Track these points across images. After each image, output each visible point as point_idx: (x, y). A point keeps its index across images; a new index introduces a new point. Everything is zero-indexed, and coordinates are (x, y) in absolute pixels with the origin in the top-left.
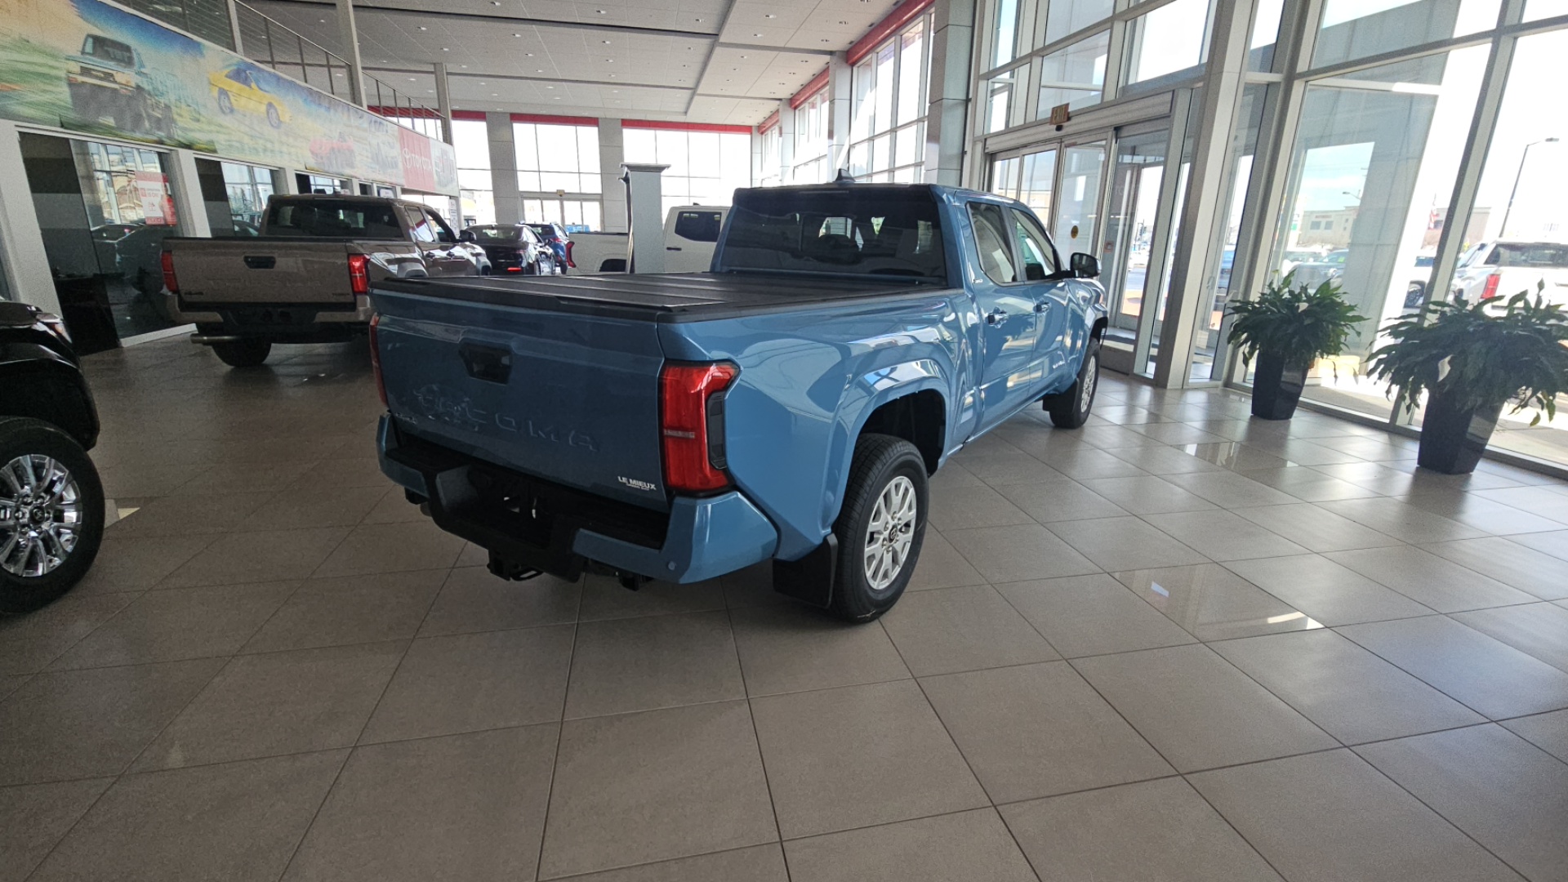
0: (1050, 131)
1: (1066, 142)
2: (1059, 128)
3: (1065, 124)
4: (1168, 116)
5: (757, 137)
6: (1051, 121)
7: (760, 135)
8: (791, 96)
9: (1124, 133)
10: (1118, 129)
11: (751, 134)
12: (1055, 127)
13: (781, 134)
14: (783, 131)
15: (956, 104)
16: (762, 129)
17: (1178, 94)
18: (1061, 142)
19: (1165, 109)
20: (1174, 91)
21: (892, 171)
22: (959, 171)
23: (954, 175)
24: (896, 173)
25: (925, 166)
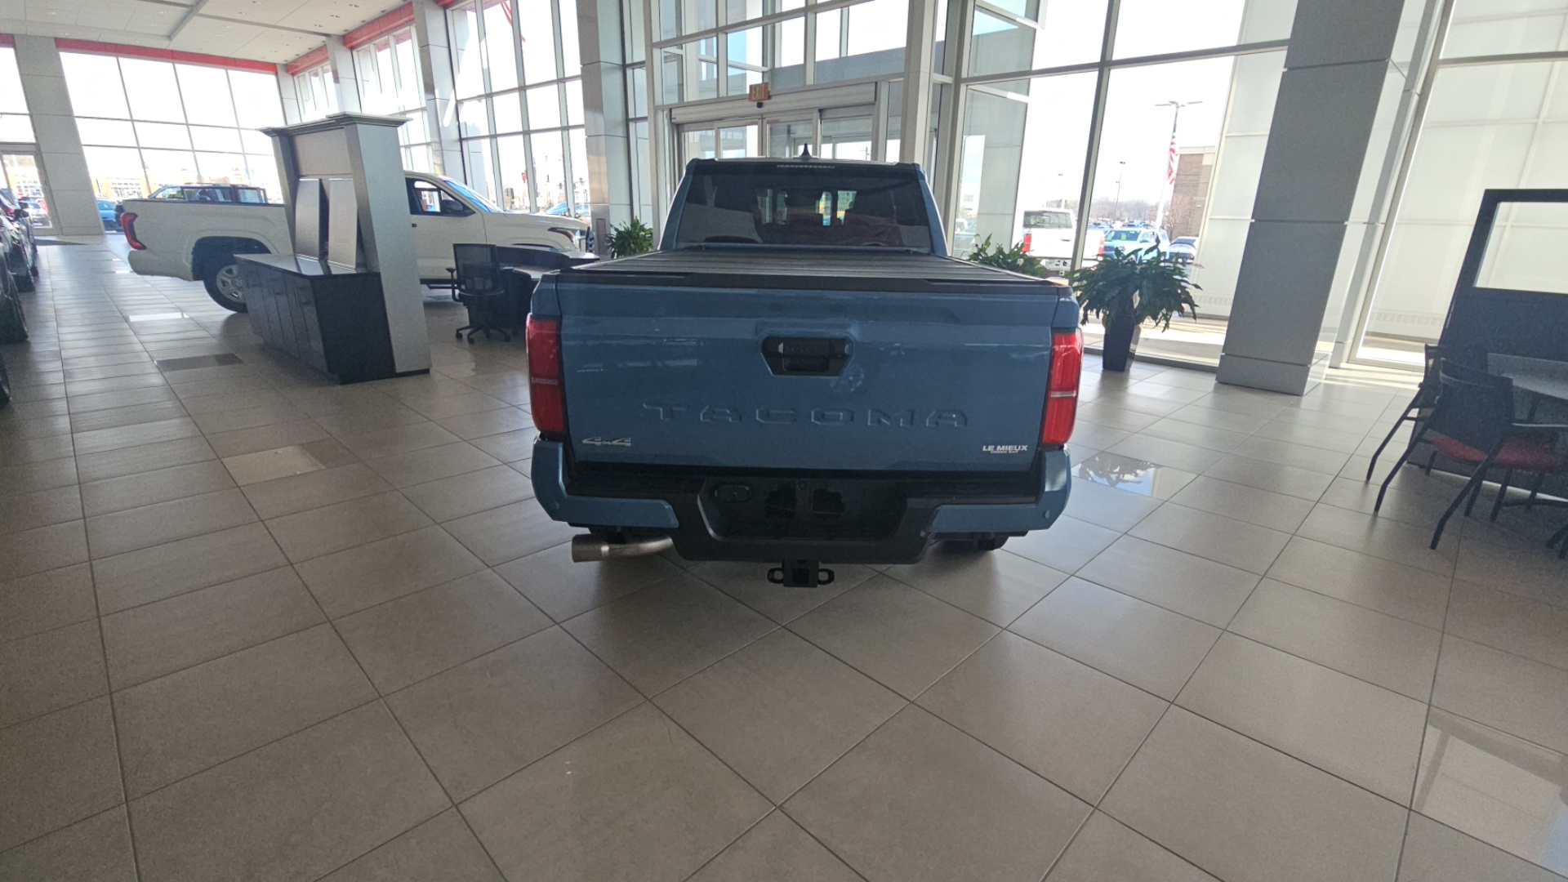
0: (752, 108)
1: (767, 119)
2: (760, 105)
3: (765, 102)
4: (874, 103)
5: (287, 80)
6: (750, 97)
7: (290, 78)
8: (345, 33)
9: (827, 114)
10: (821, 111)
11: (276, 74)
12: (755, 103)
13: (336, 79)
14: (340, 75)
15: (615, 68)
16: (292, 69)
17: (881, 86)
18: (762, 118)
19: (870, 97)
20: (876, 83)
21: (527, 133)
22: (626, 139)
23: (621, 142)
24: (533, 136)
25: (583, 131)
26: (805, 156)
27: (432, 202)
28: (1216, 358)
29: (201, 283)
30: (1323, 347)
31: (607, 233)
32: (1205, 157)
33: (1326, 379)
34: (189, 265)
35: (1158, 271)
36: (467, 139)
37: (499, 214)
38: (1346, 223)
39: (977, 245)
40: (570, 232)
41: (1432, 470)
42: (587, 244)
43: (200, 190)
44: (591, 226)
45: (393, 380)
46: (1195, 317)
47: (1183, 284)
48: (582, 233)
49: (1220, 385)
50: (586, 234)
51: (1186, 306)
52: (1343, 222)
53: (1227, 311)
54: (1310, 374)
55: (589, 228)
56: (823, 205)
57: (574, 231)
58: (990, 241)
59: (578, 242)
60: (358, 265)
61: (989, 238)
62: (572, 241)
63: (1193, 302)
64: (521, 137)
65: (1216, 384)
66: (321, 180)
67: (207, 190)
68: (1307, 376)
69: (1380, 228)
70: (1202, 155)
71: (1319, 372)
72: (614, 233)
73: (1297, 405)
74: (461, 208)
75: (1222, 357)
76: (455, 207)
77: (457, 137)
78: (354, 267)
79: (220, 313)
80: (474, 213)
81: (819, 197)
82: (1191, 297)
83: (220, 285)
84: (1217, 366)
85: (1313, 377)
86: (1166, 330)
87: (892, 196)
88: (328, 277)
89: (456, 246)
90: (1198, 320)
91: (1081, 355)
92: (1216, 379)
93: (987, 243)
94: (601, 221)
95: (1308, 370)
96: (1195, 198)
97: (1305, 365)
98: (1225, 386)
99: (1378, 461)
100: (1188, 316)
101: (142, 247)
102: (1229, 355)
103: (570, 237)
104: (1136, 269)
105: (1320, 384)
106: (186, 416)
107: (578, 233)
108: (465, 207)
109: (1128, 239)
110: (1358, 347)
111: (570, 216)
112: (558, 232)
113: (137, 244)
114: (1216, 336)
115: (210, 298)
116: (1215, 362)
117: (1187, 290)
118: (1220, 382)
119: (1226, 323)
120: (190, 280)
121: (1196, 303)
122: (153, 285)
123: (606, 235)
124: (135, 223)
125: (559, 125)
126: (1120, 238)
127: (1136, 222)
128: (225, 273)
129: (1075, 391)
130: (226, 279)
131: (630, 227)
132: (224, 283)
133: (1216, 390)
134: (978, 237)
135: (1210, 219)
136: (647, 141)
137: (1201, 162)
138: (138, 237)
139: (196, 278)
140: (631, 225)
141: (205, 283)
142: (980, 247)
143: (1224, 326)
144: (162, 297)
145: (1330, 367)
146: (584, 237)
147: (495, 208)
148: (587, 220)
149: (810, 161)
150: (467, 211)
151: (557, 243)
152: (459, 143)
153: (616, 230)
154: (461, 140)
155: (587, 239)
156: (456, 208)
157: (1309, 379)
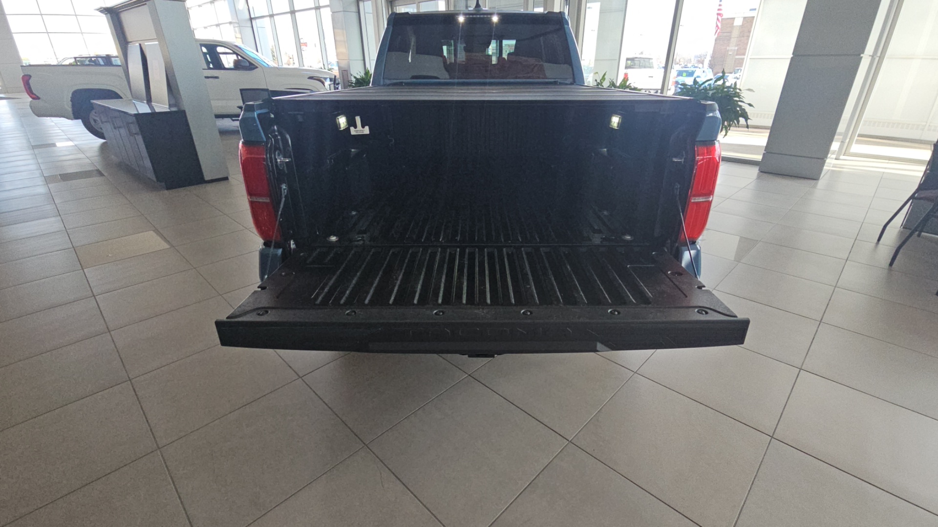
21: (293, 12)
22: (358, 13)
23: (354, 16)
24: (297, 14)
25: (328, 9)
26: (477, 9)
27: (228, 61)
28: (760, 155)
29: (80, 121)
30: (835, 146)
31: (349, 79)
32: (736, 20)
33: (833, 167)
34: (70, 109)
35: (723, 94)
36: (255, 18)
37: (274, 68)
38: (862, 55)
39: (596, 80)
40: (324, 80)
41: (923, 234)
42: (334, 87)
43: (89, 59)
44: (338, 77)
45: (204, 185)
46: (748, 127)
47: (740, 103)
48: (331, 80)
49: (762, 173)
50: (334, 80)
51: (742, 120)
52: (860, 55)
53: (769, 122)
54: (826, 164)
55: (335, 76)
56: (492, 49)
57: (326, 79)
58: (606, 77)
59: (329, 86)
60: (170, 106)
61: (605, 75)
62: (324, 86)
63: (747, 116)
64: (289, 15)
65: (758, 173)
66: (140, 45)
67: (93, 59)
68: (823, 166)
69: (877, 59)
70: (734, 18)
71: (831, 162)
72: (354, 80)
73: (815, 186)
74: (248, 64)
75: (764, 154)
76: (243, 64)
77: (248, 17)
78: (168, 107)
79: (95, 141)
80: (257, 67)
81: (489, 44)
82: (746, 113)
83: (92, 123)
84: (760, 160)
85: (828, 166)
86: (726, 137)
87: (542, 42)
88: (154, 115)
89: (241, 90)
90: (750, 129)
91: (719, 162)
92: (759, 170)
93: (603, 78)
94: (345, 72)
95: (824, 162)
96: (728, 48)
97: (823, 159)
98: (766, 175)
99: (888, 228)
100: (742, 127)
101: (38, 98)
102: (769, 153)
103: (323, 83)
104: (708, 93)
105: (829, 170)
106: (57, 216)
107: (328, 80)
108: (251, 64)
109: (687, 76)
110: (852, 144)
111: (325, 69)
112: (315, 79)
113: (35, 96)
114: (761, 139)
115: (87, 131)
116: (759, 157)
117: (743, 107)
118: (761, 172)
119: (769, 131)
120: (72, 120)
121: (749, 117)
122: (55, 123)
123: (349, 81)
124: (30, 81)
125: (313, 6)
126: (682, 76)
127: (689, 65)
128: (94, 113)
129: (711, 196)
130: (96, 118)
131: (364, 75)
132: (95, 121)
133: (759, 177)
134: (597, 74)
135: (750, 59)
136: (372, 15)
137: (733, 24)
138: (34, 92)
139: (76, 117)
140: (365, 74)
141: (83, 122)
142: (599, 81)
143: (767, 132)
144: (60, 131)
145: (836, 159)
146: (332, 83)
147: (272, 64)
148: (336, 72)
149: (482, 12)
150: (253, 66)
151: (314, 87)
152: (250, 22)
153: (355, 77)
154: (251, 19)
155: (334, 84)
156: (245, 64)
157: (825, 168)
